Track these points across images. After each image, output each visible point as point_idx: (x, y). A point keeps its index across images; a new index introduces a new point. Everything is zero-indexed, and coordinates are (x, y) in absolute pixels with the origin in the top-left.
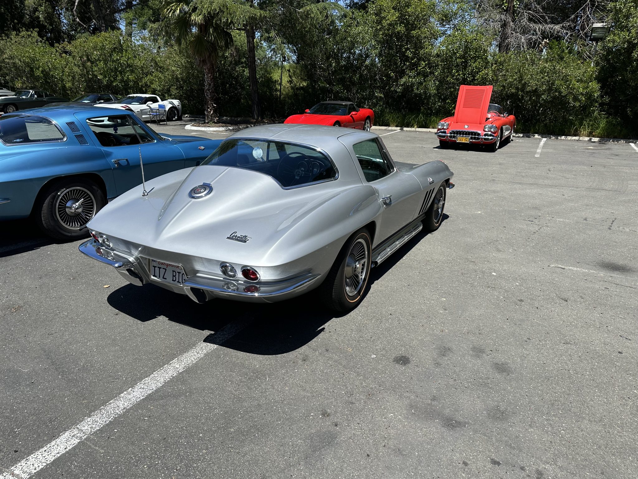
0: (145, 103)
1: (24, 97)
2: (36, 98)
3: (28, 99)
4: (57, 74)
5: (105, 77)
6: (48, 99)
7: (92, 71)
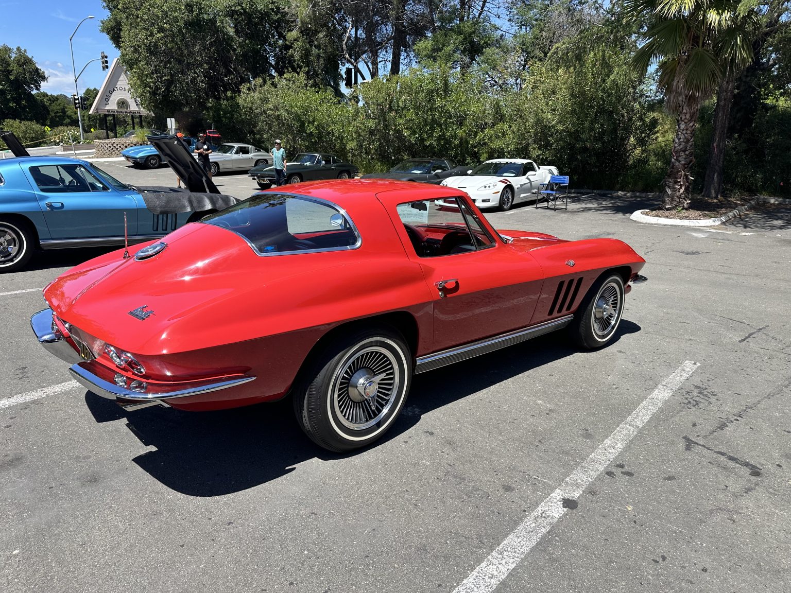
0: (524, 174)
1: (308, 164)
2: (323, 166)
3: (314, 166)
4: (336, 129)
5: (414, 133)
6: (337, 166)
7: (395, 125)
